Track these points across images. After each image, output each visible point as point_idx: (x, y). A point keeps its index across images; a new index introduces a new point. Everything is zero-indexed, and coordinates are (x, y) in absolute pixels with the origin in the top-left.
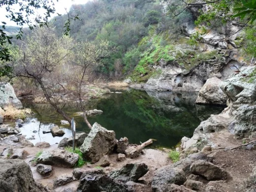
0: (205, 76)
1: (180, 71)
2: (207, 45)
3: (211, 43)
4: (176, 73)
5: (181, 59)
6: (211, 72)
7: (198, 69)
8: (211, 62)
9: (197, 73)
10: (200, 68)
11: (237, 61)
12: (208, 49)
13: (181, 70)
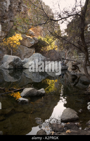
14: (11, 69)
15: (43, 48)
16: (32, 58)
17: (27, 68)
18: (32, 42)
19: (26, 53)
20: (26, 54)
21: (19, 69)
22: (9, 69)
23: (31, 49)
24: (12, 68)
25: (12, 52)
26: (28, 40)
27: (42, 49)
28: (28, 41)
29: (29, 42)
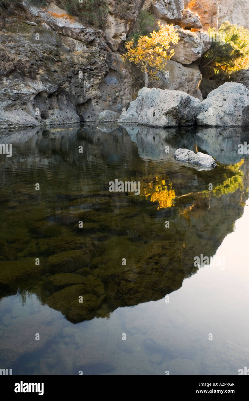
0: (79, 96)
1: (40, 86)
2: (75, 41)
3: (82, 38)
4: (34, 91)
5: (39, 62)
6: (89, 89)
7: (70, 82)
8: (91, 70)
9: (67, 90)
10: (73, 81)
11: (115, 71)
12: (76, 49)
13: (41, 84)
14: (169, 127)
15: (217, 64)
16: (222, 97)
17: (209, 124)
18: (198, 49)
19: (179, 80)
20: (180, 83)
21: (188, 126)
22: (166, 128)
23: (191, 70)
24: (174, 123)
25: (147, 81)
26: (185, 42)
27: (216, 67)
28: (186, 45)
29: (188, 49)
